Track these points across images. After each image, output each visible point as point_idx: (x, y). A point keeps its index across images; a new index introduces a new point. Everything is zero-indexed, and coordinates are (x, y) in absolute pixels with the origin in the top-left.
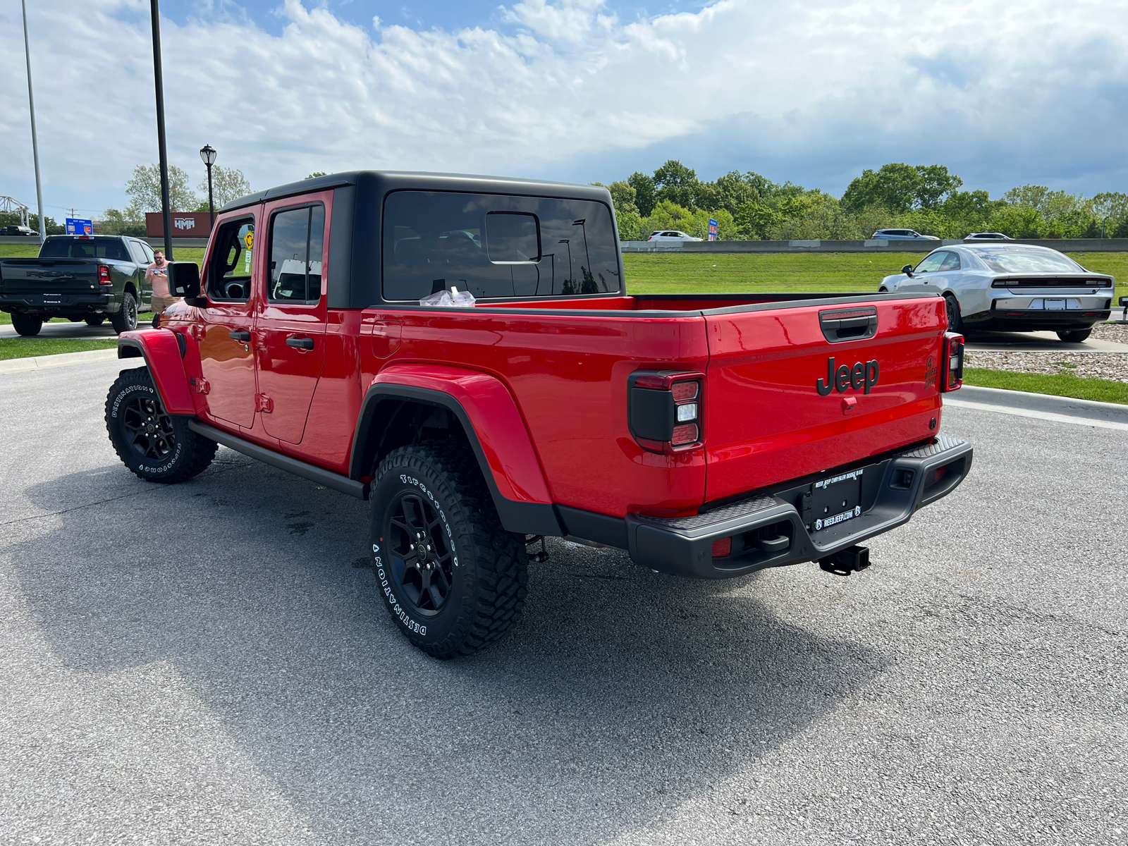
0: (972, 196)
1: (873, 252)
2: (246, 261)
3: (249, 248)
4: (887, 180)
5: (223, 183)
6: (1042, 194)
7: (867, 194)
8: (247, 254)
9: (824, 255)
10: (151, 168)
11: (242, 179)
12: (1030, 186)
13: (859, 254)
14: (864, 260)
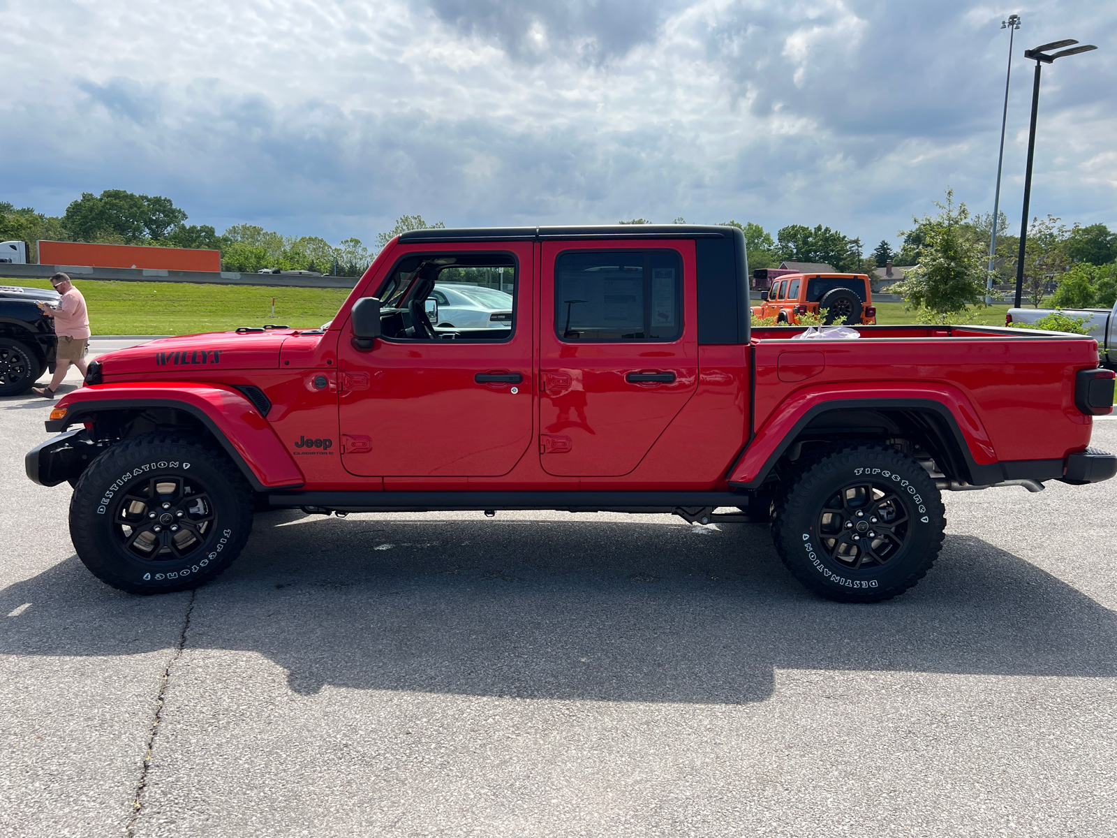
0: (201, 230)
1: (155, 281)
4: (113, 206)
6: (259, 234)
7: (93, 219)
9: (101, 283)
12: (247, 226)
13: (140, 283)
14: (148, 289)
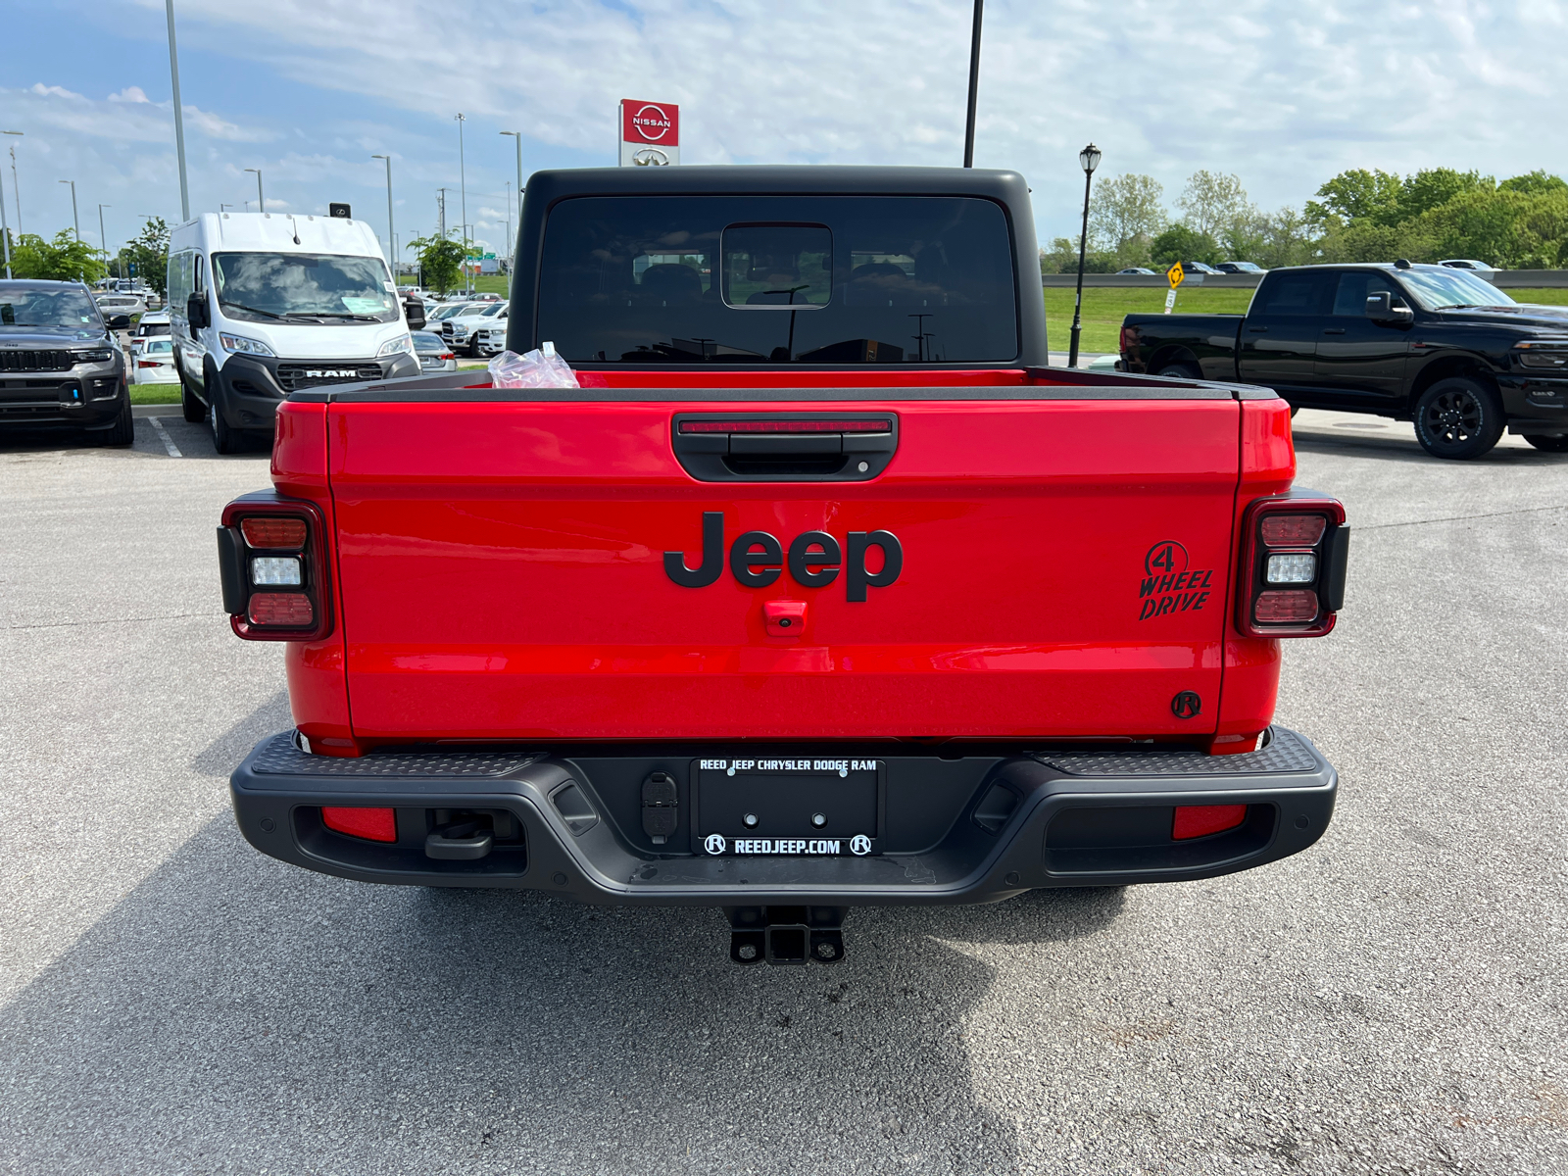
2: (1167, 305)
3: (1174, 286)
5: (1210, 195)
8: (1169, 295)
10: (1116, 181)
11: (1237, 187)
